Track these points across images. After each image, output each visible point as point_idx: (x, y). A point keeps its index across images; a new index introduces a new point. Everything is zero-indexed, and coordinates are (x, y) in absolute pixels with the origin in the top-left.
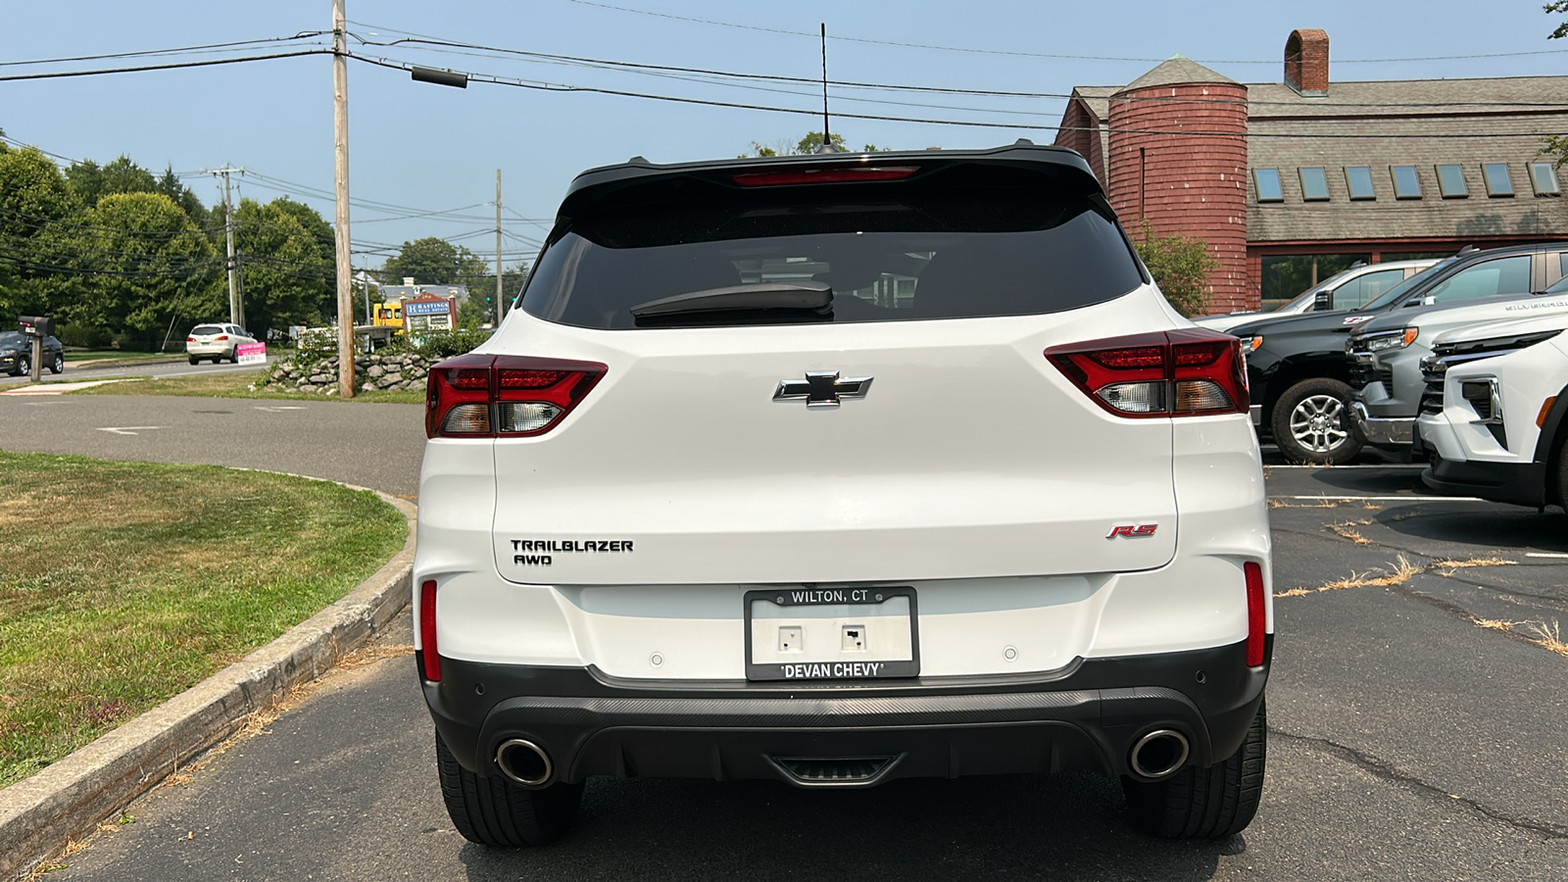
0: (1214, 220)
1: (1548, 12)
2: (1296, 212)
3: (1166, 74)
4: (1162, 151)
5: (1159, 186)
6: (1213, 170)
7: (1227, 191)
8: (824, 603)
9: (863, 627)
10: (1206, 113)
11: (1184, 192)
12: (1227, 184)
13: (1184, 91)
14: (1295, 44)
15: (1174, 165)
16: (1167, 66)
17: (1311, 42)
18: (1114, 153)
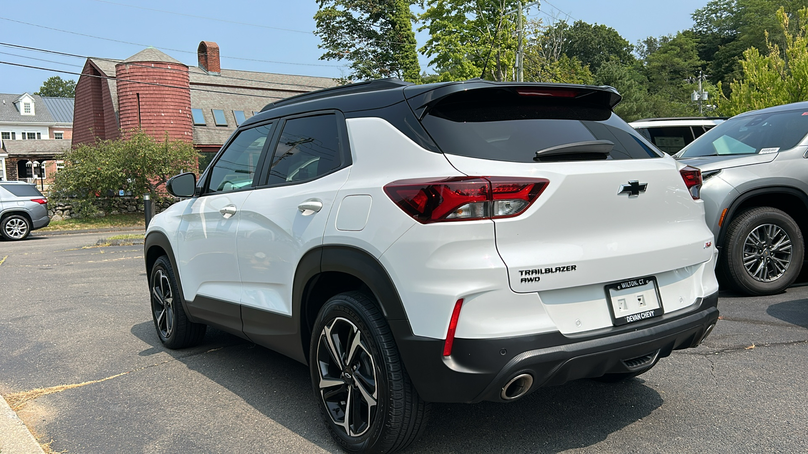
0: (178, 133)
1: (319, 48)
2: (213, 131)
3: (148, 56)
4: (148, 96)
5: (148, 114)
6: (176, 107)
7: (183, 119)
8: (632, 287)
9: (642, 296)
10: (170, 78)
11: (162, 118)
12: (183, 115)
13: (158, 66)
14: (203, 48)
15: (155, 103)
16: (147, 52)
17: (211, 48)
18: (121, 95)
